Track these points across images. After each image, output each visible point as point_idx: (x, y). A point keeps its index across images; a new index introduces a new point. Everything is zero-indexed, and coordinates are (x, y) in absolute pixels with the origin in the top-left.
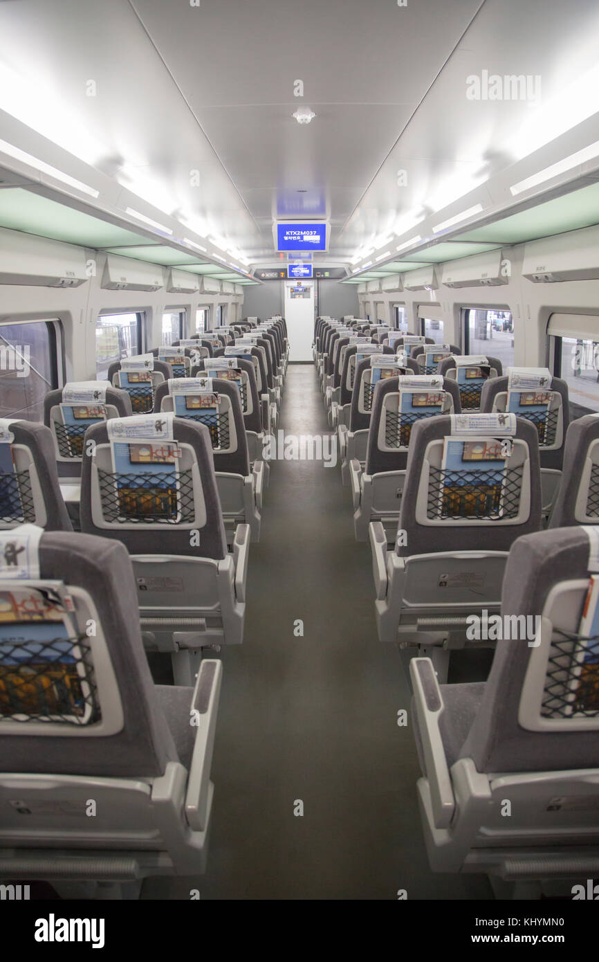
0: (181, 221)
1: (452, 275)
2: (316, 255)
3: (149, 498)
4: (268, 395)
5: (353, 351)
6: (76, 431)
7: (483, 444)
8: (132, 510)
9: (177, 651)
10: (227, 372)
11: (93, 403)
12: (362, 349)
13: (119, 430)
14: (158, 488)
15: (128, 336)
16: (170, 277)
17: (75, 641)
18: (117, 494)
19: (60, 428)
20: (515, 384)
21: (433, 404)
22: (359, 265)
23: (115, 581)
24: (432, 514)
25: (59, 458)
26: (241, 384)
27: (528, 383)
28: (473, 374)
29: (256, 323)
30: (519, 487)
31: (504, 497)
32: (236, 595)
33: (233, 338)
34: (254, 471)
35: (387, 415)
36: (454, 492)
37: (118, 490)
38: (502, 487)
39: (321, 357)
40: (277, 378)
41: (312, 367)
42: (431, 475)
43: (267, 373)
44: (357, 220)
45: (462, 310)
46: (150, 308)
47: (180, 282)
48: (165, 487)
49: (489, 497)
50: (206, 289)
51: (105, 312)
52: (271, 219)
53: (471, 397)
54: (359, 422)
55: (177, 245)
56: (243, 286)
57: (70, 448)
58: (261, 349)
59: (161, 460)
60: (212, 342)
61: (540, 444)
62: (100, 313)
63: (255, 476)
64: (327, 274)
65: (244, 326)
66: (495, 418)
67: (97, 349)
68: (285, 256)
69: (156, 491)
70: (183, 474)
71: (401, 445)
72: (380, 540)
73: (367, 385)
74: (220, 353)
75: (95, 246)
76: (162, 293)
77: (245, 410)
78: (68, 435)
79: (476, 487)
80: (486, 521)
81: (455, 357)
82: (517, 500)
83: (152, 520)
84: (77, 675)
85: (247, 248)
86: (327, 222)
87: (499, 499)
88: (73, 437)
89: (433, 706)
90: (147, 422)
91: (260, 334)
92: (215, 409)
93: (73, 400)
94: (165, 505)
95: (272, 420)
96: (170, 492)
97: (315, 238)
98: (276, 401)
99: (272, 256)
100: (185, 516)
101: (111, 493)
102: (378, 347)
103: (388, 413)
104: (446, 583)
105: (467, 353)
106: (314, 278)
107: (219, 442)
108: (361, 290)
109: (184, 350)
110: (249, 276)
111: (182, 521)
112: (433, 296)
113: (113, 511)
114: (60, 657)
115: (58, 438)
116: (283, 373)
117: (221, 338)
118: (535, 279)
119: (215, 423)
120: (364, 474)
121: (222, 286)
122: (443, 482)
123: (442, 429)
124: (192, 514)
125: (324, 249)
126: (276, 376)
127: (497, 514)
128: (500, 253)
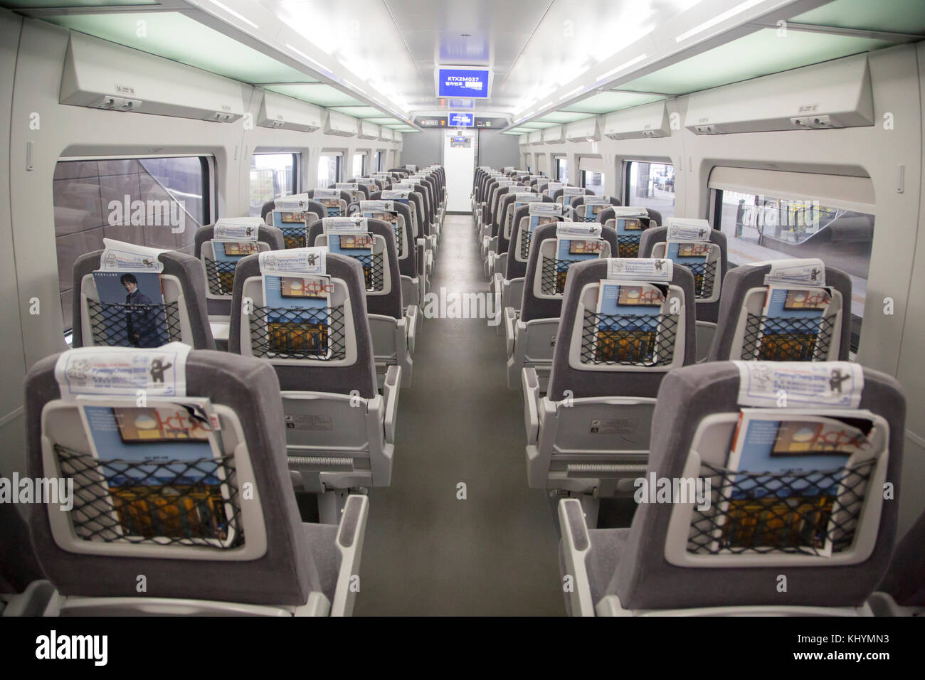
0: (341, 62)
1: (615, 126)
2: (478, 104)
3: (300, 333)
4: (424, 240)
5: (512, 199)
6: (227, 268)
7: (639, 289)
8: (280, 345)
9: (323, 492)
10: (383, 215)
11: (245, 240)
12: (521, 197)
13: (270, 262)
14: (308, 323)
15: (284, 180)
16: (328, 118)
17: (220, 461)
18: (266, 328)
19: (210, 263)
20: (675, 234)
21: (590, 252)
22: (521, 115)
23: (262, 401)
24: (585, 358)
25: (209, 295)
26: (397, 227)
27: (686, 234)
28: (632, 226)
29: (414, 170)
30: (674, 334)
31: (658, 343)
32: (385, 436)
33: (390, 183)
34: (407, 315)
35: (544, 262)
36: (608, 337)
37: (269, 324)
38: (657, 333)
39: (479, 207)
40: (434, 225)
41: (470, 217)
42: (585, 318)
43: (423, 219)
44: (520, 68)
45: (623, 162)
46: (306, 150)
47: (338, 124)
48: (316, 323)
49: (644, 343)
50: (364, 133)
51: (260, 150)
52: (433, 63)
53: (629, 248)
54: (515, 270)
55: (336, 83)
56: (402, 133)
57: (220, 285)
58: (419, 194)
59: (313, 295)
60: (368, 186)
61: (698, 296)
62: (255, 152)
63: (409, 320)
64: (488, 124)
65: (402, 173)
66: (652, 263)
67: (251, 192)
68: (446, 104)
69: (307, 327)
70: (334, 310)
71: (557, 292)
72: (532, 385)
73: (525, 233)
74: (377, 197)
75: (254, 81)
76: (319, 134)
77: (400, 254)
78: (219, 272)
79: (631, 332)
80: (639, 367)
81: (615, 208)
82: (671, 346)
83: (302, 356)
84: (221, 497)
85: (408, 94)
86: (490, 68)
87: (654, 345)
88: (223, 274)
89: (580, 545)
90: (300, 255)
91: (418, 181)
92: (370, 249)
93: (225, 236)
94: (315, 341)
95: (427, 266)
96: (321, 328)
97: (478, 85)
98: (432, 248)
99: (433, 103)
100: (335, 353)
101: (260, 328)
102: (537, 195)
103: (545, 260)
104: (597, 429)
105: (627, 204)
106: (475, 128)
107: (373, 283)
108: (523, 141)
109: (339, 193)
110: (409, 122)
111: (332, 358)
112: (595, 148)
113: (262, 345)
114: (204, 478)
115: (209, 275)
116: (441, 222)
117: (378, 183)
118: (698, 131)
119: (369, 264)
120: (519, 321)
121: (380, 132)
122: (597, 326)
123: (598, 272)
124: (342, 350)
125: (486, 96)
126: (432, 223)
127: (651, 360)
128: (663, 106)
